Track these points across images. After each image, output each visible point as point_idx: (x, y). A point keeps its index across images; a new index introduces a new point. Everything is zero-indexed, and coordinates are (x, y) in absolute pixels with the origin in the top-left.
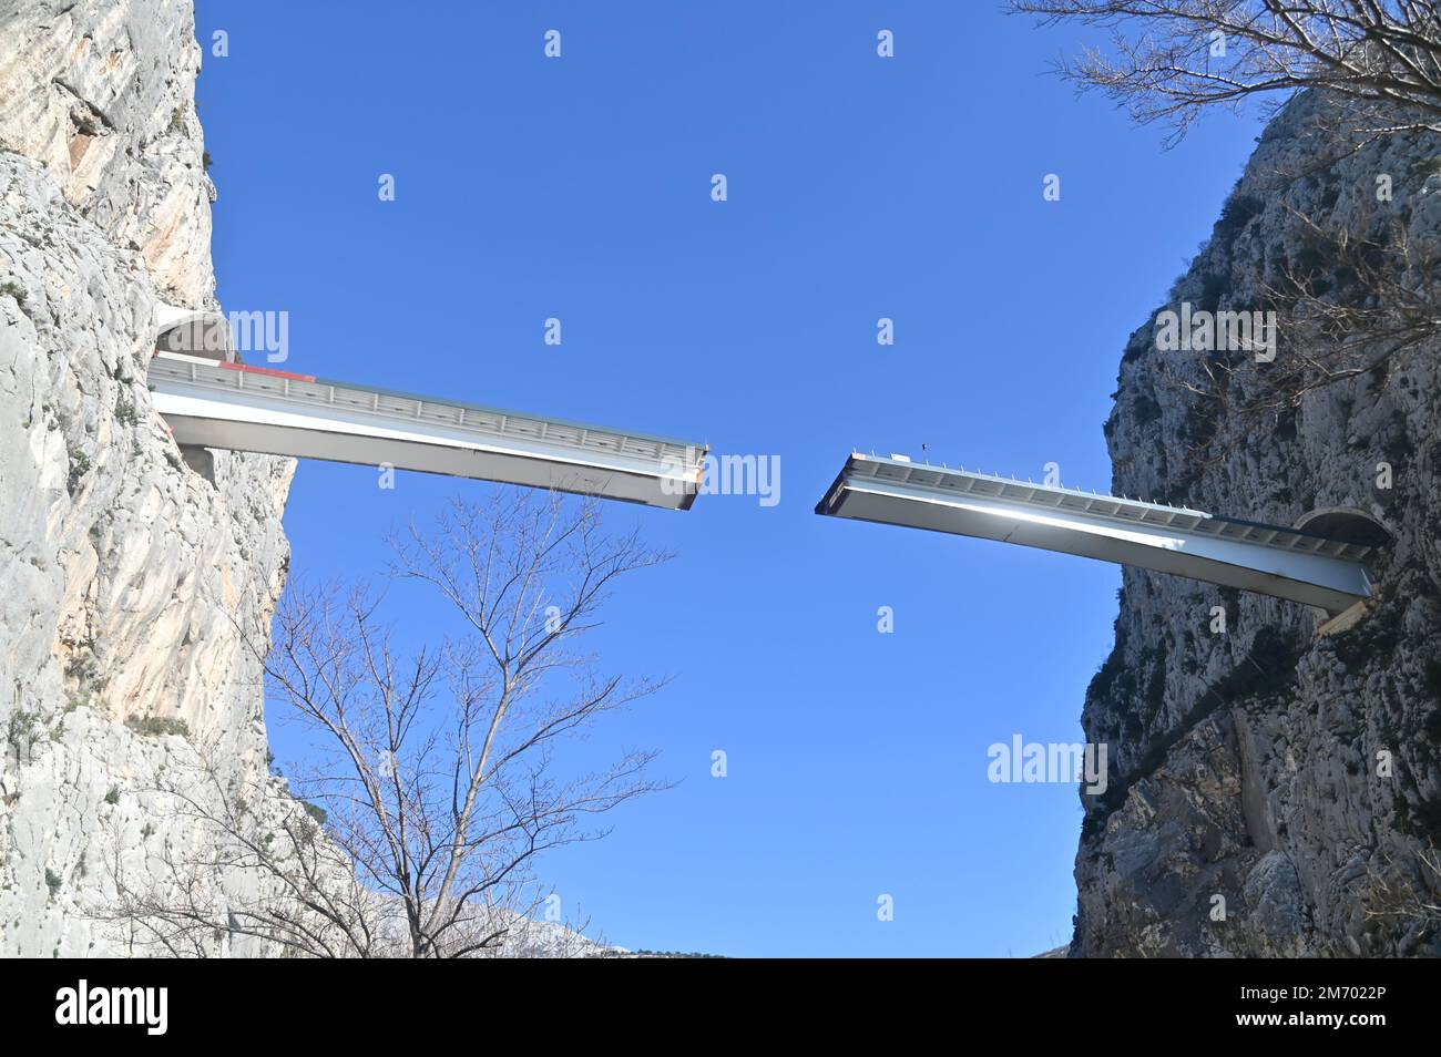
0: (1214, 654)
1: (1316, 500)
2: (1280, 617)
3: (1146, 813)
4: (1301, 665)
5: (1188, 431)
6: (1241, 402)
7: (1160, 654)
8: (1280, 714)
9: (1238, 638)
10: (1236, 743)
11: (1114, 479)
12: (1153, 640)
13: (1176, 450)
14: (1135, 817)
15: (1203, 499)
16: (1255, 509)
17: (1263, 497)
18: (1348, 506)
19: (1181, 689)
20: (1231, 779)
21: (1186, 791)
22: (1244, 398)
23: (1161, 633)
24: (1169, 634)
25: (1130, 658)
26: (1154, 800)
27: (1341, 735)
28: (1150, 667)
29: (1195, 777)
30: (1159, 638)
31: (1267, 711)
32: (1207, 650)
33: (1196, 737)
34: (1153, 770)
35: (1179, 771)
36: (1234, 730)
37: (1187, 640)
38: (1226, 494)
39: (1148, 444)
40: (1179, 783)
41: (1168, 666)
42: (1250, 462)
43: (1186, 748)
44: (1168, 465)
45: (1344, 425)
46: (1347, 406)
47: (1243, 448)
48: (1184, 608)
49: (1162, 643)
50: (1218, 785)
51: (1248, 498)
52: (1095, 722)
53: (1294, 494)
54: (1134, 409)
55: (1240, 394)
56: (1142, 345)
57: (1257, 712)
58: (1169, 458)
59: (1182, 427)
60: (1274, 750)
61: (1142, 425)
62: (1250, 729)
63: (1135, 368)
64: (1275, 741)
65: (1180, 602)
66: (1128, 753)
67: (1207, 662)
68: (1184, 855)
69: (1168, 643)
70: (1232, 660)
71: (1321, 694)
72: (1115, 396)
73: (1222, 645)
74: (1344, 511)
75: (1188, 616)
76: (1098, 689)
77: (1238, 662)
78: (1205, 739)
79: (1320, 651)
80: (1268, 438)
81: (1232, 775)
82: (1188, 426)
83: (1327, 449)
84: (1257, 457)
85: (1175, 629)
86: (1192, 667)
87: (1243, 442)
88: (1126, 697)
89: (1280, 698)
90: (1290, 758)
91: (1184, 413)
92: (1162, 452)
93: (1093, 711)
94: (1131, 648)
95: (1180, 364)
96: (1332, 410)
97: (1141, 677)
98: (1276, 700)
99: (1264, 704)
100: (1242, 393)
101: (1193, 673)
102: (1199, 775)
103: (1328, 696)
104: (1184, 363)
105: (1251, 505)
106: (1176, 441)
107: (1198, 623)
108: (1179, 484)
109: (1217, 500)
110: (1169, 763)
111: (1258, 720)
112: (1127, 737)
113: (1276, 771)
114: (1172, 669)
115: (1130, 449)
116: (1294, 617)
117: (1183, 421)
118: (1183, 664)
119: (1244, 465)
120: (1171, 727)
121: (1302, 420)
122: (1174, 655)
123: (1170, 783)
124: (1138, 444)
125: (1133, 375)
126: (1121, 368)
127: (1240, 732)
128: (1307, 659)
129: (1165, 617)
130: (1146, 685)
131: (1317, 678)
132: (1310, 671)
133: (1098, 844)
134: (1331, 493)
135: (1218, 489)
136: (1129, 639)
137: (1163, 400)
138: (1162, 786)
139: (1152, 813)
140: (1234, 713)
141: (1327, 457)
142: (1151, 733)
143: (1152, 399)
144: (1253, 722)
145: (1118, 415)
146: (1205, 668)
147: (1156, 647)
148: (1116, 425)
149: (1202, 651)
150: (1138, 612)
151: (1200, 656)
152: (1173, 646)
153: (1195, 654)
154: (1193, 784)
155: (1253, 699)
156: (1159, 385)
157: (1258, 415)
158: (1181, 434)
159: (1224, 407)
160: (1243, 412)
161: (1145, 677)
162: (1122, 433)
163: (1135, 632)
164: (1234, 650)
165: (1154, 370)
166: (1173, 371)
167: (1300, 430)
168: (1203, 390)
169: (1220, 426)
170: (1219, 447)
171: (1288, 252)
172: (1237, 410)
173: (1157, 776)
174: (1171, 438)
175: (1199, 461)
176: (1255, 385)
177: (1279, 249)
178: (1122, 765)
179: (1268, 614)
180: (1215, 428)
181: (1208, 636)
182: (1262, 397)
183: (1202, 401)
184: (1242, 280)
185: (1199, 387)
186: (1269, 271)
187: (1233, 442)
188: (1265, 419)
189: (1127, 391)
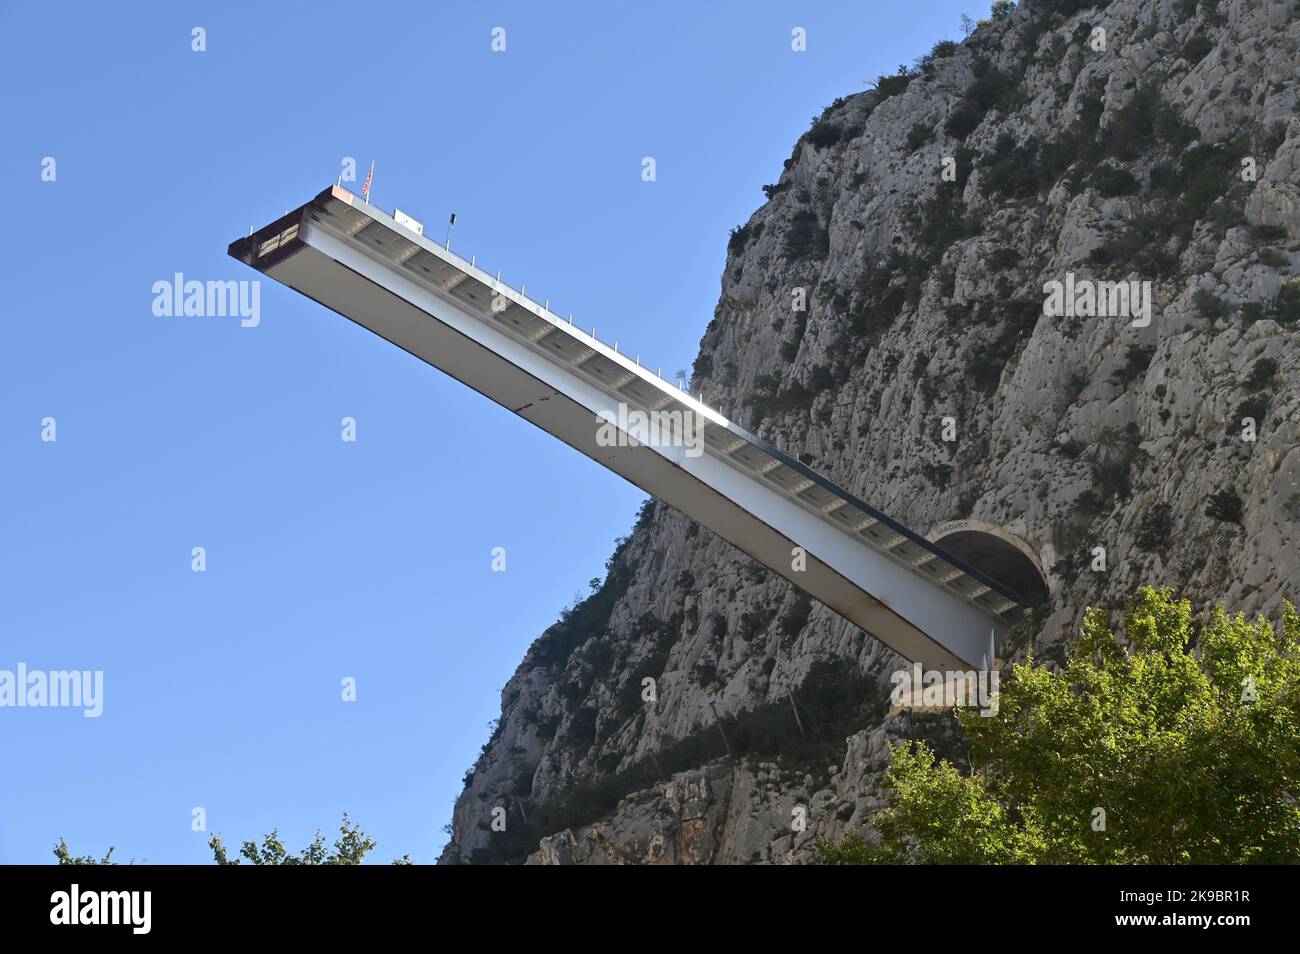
0: (745, 668)
1: (979, 503)
2: (858, 653)
4: (855, 741)
5: (853, 305)
6: (945, 300)
7: (668, 634)
8: (799, 800)
9: (790, 658)
10: (722, 820)
11: (713, 325)
12: (665, 607)
13: (825, 326)
15: (829, 424)
16: (893, 476)
17: (911, 464)
18: (1014, 533)
19: (677, 704)
22: (951, 296)
23: (682, 603)
24: (694, 609)
25: (620, 619)
28: (643, 648)
30: (676, 609)
31: (783, 789)
32: (738, 658)
33: (670, 794)
34: (589, 822)
35: (627, 836)
36: (728, 800)
37: (715, 632)
38: (864, 430)
39: (787, 295)
41: (673, 660)
42: (918, 403)
43: (649, 806)
44: (802, 345)
45: (1061, 411)
46: (1076, 385)
47: (916, 375)
48: (732, 580)
49: (678, 618)
52: (524, 701)
53: (954, 478)
54: (790, 228)
55: (948, 289)
56: (848, 125)
57: (769, 785)
58: (807, 334)
59: (847, 293)
60: (770, 849)
61: (792, 258)
62: (749, 806)
63: (818, 161)
64: (776, 837)
65: (729, 569)
66: (556, 768)
67: (731, 676)
69: (686, 625)
70: (766, 689)
71: (862, 795)
72: (771, 191)
73: (763, 660)
74: (1006, 537)
75: (732, 597)
76: (550, 651)
77: (775, 693)
78: (682, 801)
79: (889, 732)
80: (957, 375)
82: (855, 295)
83: (1024, 435)
84: (930, 396)
85: (706, 608)
86: (708, 676)
87: (923, 361)
88: (589, 680)
89: (809, 776)
91: (860, 271)
93: (529, 682)
94: (627, 605)
95: (886, 189)
96: (1056, 382)
97: (624, 658)
98: (802, 777)
99: (784, 779)
100: (952, 287)
101: (704, 685)
102: (651, 851)
103: (871, 802)
104: (893, 192)
105: (891, 467)
107: (741, 612)
108: (806, 384)
109: (847, 433)
110: (617, 820)
111: (766, 799)
112: (565, 741)
114: (675, 668)
115: (759, 289)
116: (877, 661)
117: (852, 282)
118: (695, 666)
119: (907, 401)
120: (639, 755)
121: (1012, 373)
122: (686, 649)
123: (605, 849)
124: (771, 287)
125: (810, 169)
126: (798, 150)
127: (735, 806)
128: (867, 738)
129: (698, 583)
130: (626, 675)
131: (868, 770)
134: (1002, 502)
135: (856, 416)
136: (631, 590)
137: (836, 238)
138: (592, 850)
140: (738, 775)
141: (1019, 448)
142: (605, 750)
143: (822, 224)
144: (757, 799)
145: (761, 226)
146: (723, 684)
147: (666, 618)
148: (751, 240)
149: (730, 656)
150: (660, 555)
151: (724, 664)
152: (692, 632)
153: (719, 657)
155: (773, 765)
156: (842, 208)
157: (961, 333)
158: (841, 304)
159: (918, 295)
160: (941, 317)
161: (630, 660)
162: (755, 260)
163: (643, 582)
164: (775, 673)
165: (846, 179)
166: (872, 195)
167: (1005, 389)
168: (900, 248)
169: (901, 321)
170: (886, 354)
171: (1108, 98)
172: (934, 310)
173: (593, 831)
174: (823, 302)
175: (847, 362)
176: (976, 284)
177: (1099, 83)
178: (542, 783)
179: (842, 642)
180: (890, 322)
181: (748, 637)
182: (977, 307)
183: (892, 266)
184: (1030, 101)
185: (898, 240)
186: (1070, 111)
187: (907, 358)
188: (965, 342)
189: (792, 191)
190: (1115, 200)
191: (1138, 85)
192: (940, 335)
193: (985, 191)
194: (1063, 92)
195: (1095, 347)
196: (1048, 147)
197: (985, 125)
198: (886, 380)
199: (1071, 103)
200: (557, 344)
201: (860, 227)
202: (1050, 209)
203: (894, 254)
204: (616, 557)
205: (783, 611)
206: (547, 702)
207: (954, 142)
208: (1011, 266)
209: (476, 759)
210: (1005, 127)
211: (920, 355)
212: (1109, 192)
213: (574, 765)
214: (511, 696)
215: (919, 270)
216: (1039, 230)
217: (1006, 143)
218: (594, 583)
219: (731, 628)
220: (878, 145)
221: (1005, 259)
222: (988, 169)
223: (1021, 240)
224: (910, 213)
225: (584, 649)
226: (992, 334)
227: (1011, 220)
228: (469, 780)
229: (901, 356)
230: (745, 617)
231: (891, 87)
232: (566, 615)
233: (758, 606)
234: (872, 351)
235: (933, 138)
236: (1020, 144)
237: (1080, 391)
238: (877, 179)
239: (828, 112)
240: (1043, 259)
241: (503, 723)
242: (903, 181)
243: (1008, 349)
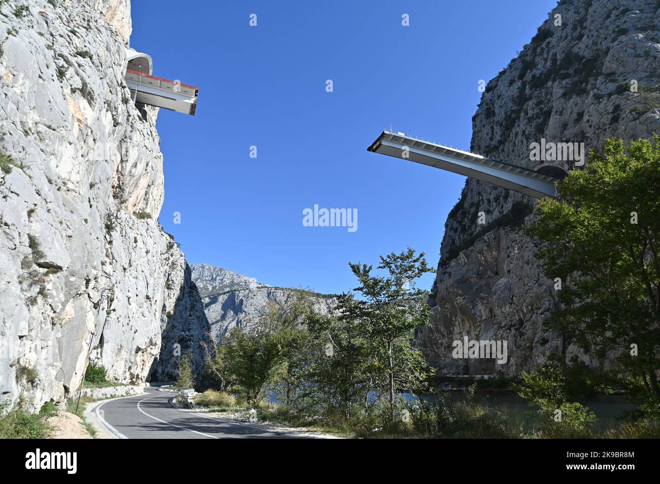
0: (497, 209)
2: (523, 199)
3: (464, 261)
4: (527, 218)
5: (504, 124)
6: (527, 117)
7: (478, 205)
8: (516, 234)
9: (507, 204)
10: (499, 241)
11: (472, 138)
12: (476, 200)
13: (498, 130)
14: (460, 262)
15: (504, 152)
16: (522, 159)
20: (495, 253)
21: (479, 255)
22: (528, 115)
23: (479, 198)
24: (482, 199)
25: (466, 205)
26: (467, 257)
27: (535, 244)
28: (473, 210)
29: (483, 251)
30: (478, 200)
31: (512, 232)
32: (495, 207)
33: (486, 238)
34: (469, 247)
35: (478, 248)
36: (499, 237)
37: (488, 202)
39: (488, 127)
40: (477, 252)
42: (525, 141)
43: (482, 241)
44: (494, 137)
45: (562, 133)
46: (565, 126)
47: (523, 135)
48: (489, 191)
49: (479, 202)
50: (490, 254)
51: (521, 155)
52: (450, 226)
54: (485, 112)
55: (527, 113)
56: (494, 85)
57: (508, 232)
58: (495, 134)
59: (502, 122)
60: (511, 245)
61: (487, 119)
62: (504, 237)
63: (489, 95)
64: (513, 242)
65: (488, 189)
66: (459, 238)
67: (494, 211)
68: (475, 276)
69: (481, 203)
70: (503, 212)
72: (479, 106)
73: (500, 206)
74: (554, 165)
75: (490, 194)
76: (453, 215)
77: (505, 212)
78: (489, 239)
79: (534, 214)
80: (533, 133)
81: (496, 251)
82: (504, 122)
84: (527, 139)
85: (485, 198)
87: (524, 132)
88: (462, 219)
89: (517, 228)
90: (516, 249)
91: (504, 116)
92: (493, 131)
93: (450, 222)
94: (467, 202)
95: (506, 96)
96: (559, 127)
97: (469, 212)
98: (515, 228)
100: (528, 113)
101: (488, 214)
104: (508, 97)
105: (521, 157)
106: (498, 127)
108: (497, 145)
109: (509, 153)
110: (475, 245)
111: (508, 235)
112: (460, 232)
113: (510, 252)
114: (481, 212)
115: (481, 128)
116: (528, 200)
117: (503, 119)
118: (485, 210)
119: (522, 142)
120: (477, 232)
121: (547, 128)
122: (483, 207)
123: (474, 252)
124: (484, 126)
125: (487, 98)
126: (483, 95)
127: (501, 238)
128: (529, 217)
129: (482, 193)
130: (470, 216)
132: (530, 221)
133: (446, 269)
135: (510, 148)
136: (467, 198)
137: (497, 111)
138: (471, 253)
139: (466, 261)
140: (500, 231)
142: (469, 232)
143: (492, 109)
144: (506, 235)
145: (478, 114)
146: (493, 213)
147: (476, 202)
148: (477, 118)
149: (493, 207)
150: (472, 190)
151: (492, 209)
152: (483, 204)
153: (490, 207)
154: (481, 253)
155: (508, 227)
156: (496, 104)
157: (532, 123)
158: (501, 125)
159: (519, 118)
160: (526, 120)
161: (471, 213)
162: (479, 121)
163: (469, 196)
164: (504, 208)
165: (496, 97)
166: (503, 99)
167: (546, 132)
168: (513, 108)
169: (517, 124)
170: (514, 133)
171: (558, 57)
172: (524, 120)
173: (470, 249)
174: (497, 126)
175: (506, 137)
176: (533, 111)
177: (555, 55)
178: (457, 241)
179: (519, 198)
180: (514, 125)
181: (496, 202)
182: (535, 116)
183: (512, 113)
184: (538, 65)
185: (512, 107)
186: (549, 63)
187: (520, 132)
188: (534, 125)
189: (484, 104)
190: (566, 80)
191: (566, 51)
192: (527, 125)
193: (531, 89)
194: (546, 60)
195: (568, 116)
196: (545, 74)
197: (527, 74)
198: (516, 139)
199: (549, 62)
200: (438, 150)
201: (502, 107)
202: (549, 88)
203: (511, 110)
204: (462, 193)
205: (503, 194)
206: (454, 225)
207: (520, 81)
208: (541, 104)
209: (442, 240)
210: (533, 73)
211: (523, 130)
212: (563, 79)
213: (463, 236)
214: (446, 226)
215: (518, 112)
216: (547, 94)
217: (534, 76)
218: (459, 199)
219: (491, 201)
220: (502, 88)
221: (540, 103)
222: (530, 84)
223: (542, 97)
224: (513, 100)
225: (460, 212)
226: (540, 121)
227: (539, 93)
228: (442, 244)
229: (518, 132)
230: (494, 198)
231: (501, 74)
232: (454, 207)
233: (497, 195)
234: (511, 133)
235: (515, 82)
236: (537, 76)
237: (566, 127)
238: (504, 95)
239: (488, 84)
240: (549, 100)
241: (446, 231)
242: (510, 93)
243: (545, 123)
